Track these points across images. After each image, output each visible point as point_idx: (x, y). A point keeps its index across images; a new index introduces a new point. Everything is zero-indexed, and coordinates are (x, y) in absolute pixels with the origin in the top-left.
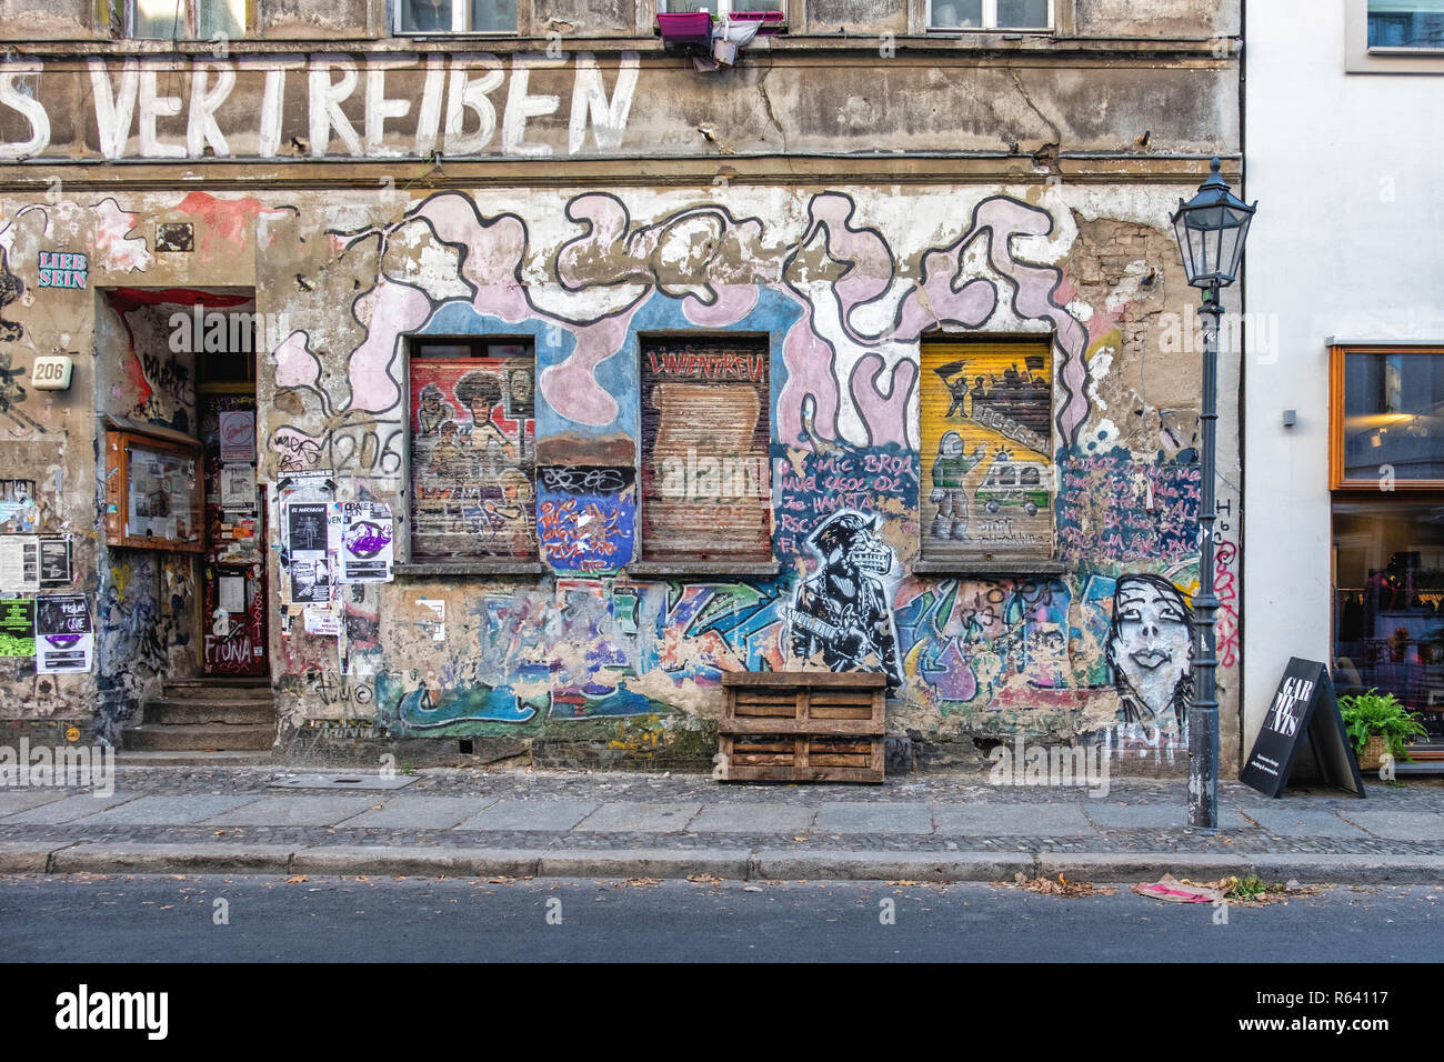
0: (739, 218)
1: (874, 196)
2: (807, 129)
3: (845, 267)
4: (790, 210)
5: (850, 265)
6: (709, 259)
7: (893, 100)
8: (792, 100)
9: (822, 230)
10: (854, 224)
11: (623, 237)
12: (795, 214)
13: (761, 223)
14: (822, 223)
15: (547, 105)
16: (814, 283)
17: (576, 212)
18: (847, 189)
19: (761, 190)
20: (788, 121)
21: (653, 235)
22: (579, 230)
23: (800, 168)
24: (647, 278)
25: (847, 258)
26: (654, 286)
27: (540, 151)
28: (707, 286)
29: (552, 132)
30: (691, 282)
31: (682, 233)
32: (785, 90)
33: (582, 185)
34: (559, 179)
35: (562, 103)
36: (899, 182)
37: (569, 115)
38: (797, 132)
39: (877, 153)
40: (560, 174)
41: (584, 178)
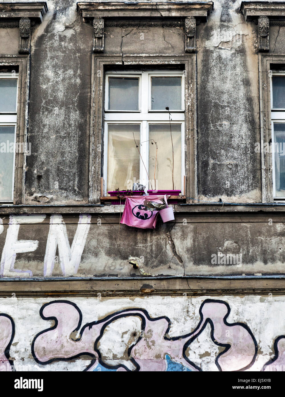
0: (154, 316)
1: (243, 303)
2: (198, 261)
3: (224, 348)
4: (188, 311)
5: (227, 347)
6: (134, 343)
7: (254, 242)
8: (189, 242)
9: (208, 325)
10: (229, 320)
11: (77, 329)
12: (191, 314)
13: (168, 320)
14: (208, 320)
15: (31, 246)
16: (204, 359)
17: (47, 312)
18: (225, 298)
19: (169, 299)
20: (185, 256)
21: (97, 328)
22: (48, 324)
23: (194, 286)
24: (92, 355)
25: (225, 342)
26: (97, 361)
27: (26, 274)
28: (133, 360)
29: (33, 263)
30: (122, 358)
31: (114, 327)
32: (184, 236)
33: (52, 296)
34: (36, 292)
35: (40, 245)
36: (259, 294)
37: (44, 253)
38: (192, 263)
39: (244, 276)
40: (38, 289)
41: (52, 292)
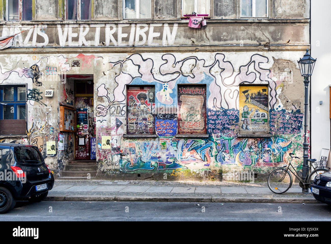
0: (199, 59)
1: (229, 54)
2: (214, 40)
3: (223, 70)
4: (211, 57)
5: (224, 69)
6: (193, 68)
7: (233, 33)
8: (211, 33)
9: (218, 62)
10: (225, 60)
11: (174, 63)
12: (212, 58)
13: (204, 60)
14: (218, 60)
15: (158, 35)
16: (216, 73)
17: (164, 58)
18: (223, 53)
19: (204, 53)
20: (210, 38)
21: (181, 63)
22: (165, 62)
23: (213, 48)
24: (179, 72)
26: (181, 74)
27: (156, 45)
28: (193, 74)
29: (159, 41)
30: (189, 73)
31: (187, 63)
32: (210, 31)
33: (165, 52)
34: (160, 51)
35: (161, 34)
36: (235, 51)
37: (162, 37)
38: (212, 41)
39: (230, 45)
40: (161, 50)
41: (166, 51)
